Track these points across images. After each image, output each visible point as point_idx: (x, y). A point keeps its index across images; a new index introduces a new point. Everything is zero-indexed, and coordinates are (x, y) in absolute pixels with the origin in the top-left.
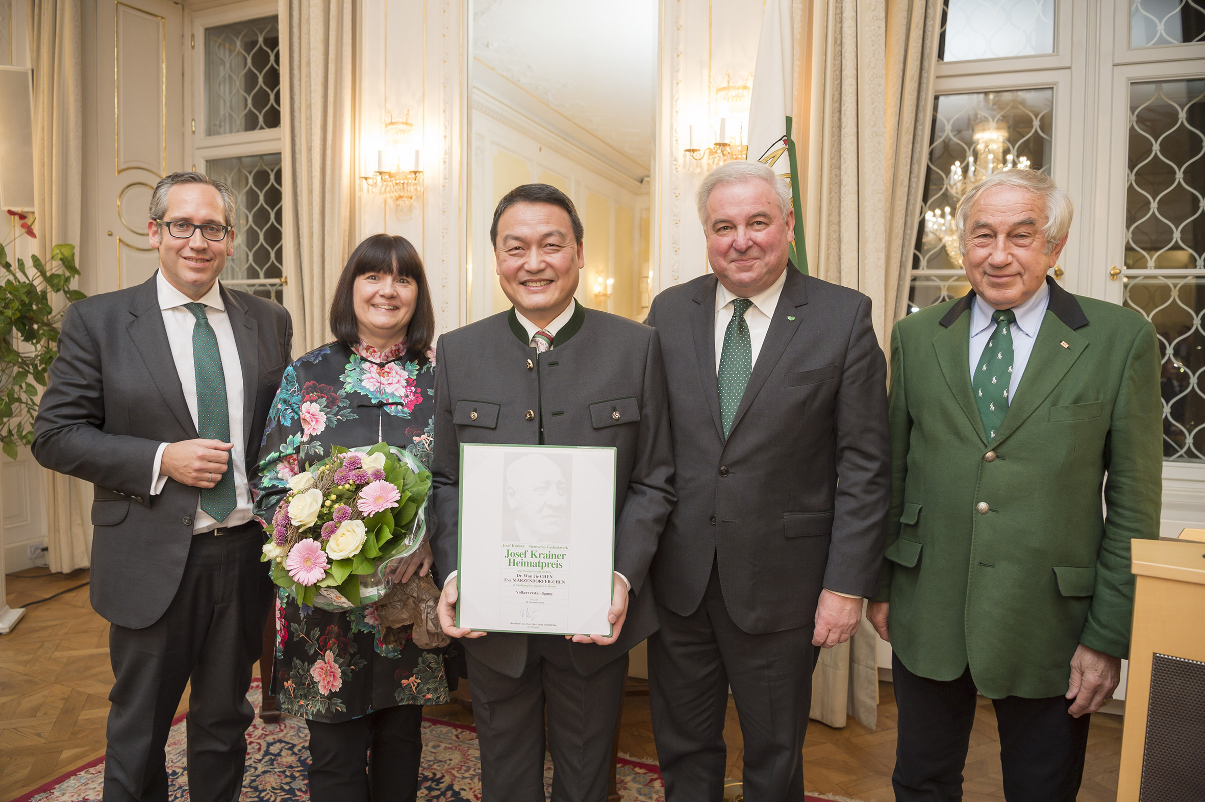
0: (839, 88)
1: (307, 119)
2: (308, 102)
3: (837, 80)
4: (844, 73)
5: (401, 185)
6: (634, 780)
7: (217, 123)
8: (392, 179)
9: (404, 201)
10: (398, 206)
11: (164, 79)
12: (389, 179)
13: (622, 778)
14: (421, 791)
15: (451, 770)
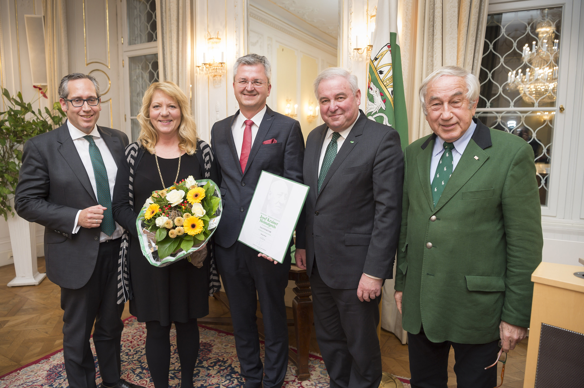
0: (433, 14)
1: (169, 37)
2: (170, 29)
3: (432, 9)
4: (436, 6)
5: (215, 69)
6: (319, 367)
7: (134, 38)
8: (211, 66)
9: (217, 78)
10: (214, 80)
11: (108, 18)
12: (209, 67)
13: (314, 365)
14: (216, 366)
15: (232, 357)
